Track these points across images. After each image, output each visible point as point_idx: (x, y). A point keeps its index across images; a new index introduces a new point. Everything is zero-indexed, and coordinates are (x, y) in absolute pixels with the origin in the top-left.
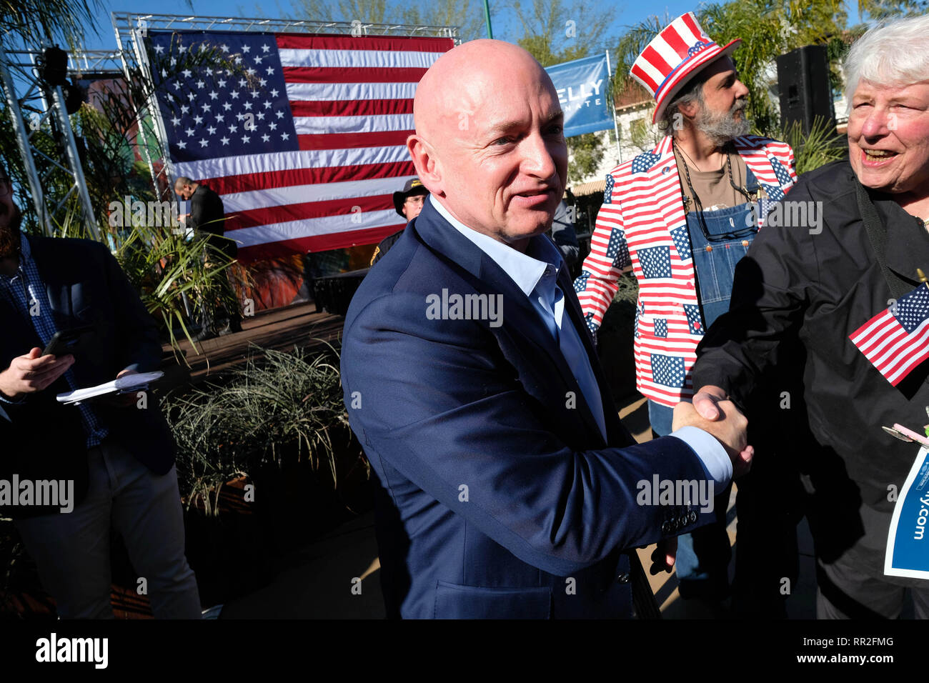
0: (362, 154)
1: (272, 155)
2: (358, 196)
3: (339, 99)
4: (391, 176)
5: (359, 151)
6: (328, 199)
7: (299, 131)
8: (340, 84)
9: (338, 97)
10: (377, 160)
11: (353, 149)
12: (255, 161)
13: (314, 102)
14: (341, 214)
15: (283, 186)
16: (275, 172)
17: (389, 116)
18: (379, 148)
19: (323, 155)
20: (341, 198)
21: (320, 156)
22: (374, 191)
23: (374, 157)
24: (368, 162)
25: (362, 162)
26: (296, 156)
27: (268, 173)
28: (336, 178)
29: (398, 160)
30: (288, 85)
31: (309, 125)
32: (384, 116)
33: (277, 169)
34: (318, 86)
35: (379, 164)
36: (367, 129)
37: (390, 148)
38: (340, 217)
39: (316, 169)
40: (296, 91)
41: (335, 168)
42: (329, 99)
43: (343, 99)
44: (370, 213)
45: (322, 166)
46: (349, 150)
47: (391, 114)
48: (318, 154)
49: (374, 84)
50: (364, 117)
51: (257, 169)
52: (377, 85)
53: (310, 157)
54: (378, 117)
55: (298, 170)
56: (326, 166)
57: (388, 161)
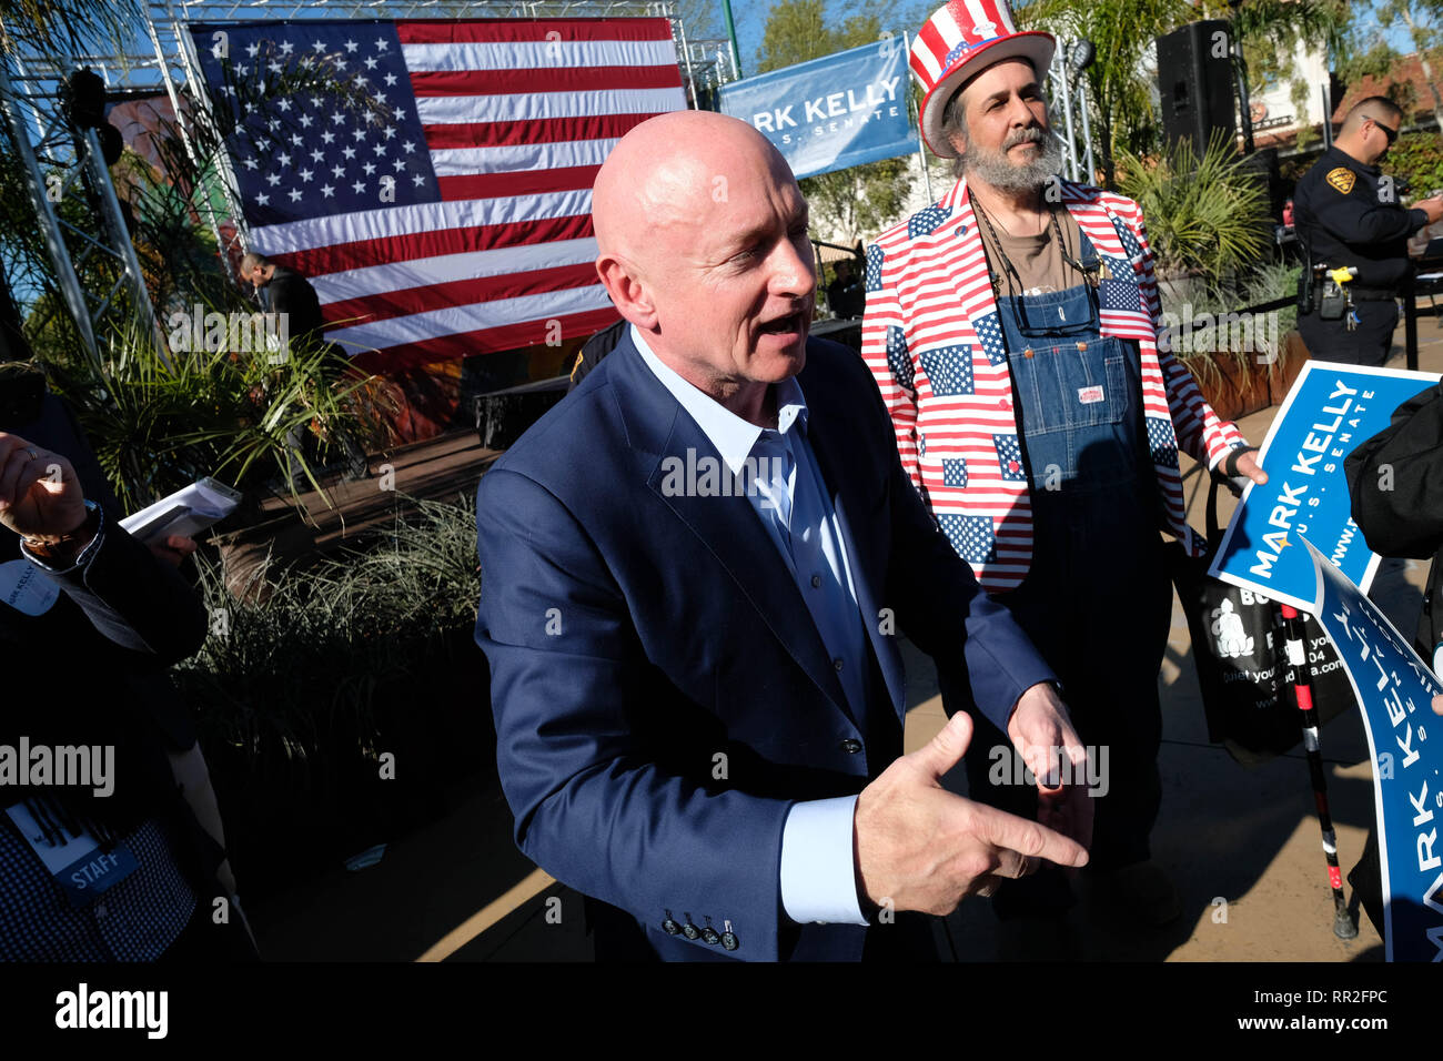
0: (538, 204)
1: (400, 210)
2: (534, 269)
3: (499, 119)
4: (583, 236)
5: (532, 199)
6: (490, 275)
7: (440, 172)
8: (498, 97)
9: (496, 116)
10: (560, 212)
11: (523, 197)
12: (375, 219)
13: (461, 125)
14: (509, 297)
15: (420, 257)
16: (406, 236)
17: (576, 144)
18: (563, 193)
19: (478, 207)
20: (508, 272)
21: (474, 209)
22: (559, 260)
23: (556, 207)
24: (548, 216)
25: (538, 216)
26: (436, 210)
27: (396, 237)
28: (499, 242)
30: (419, 100)
31: (454, 161)
32: (568, 144)
33: (409, 231)
34: (465, 101)
35: (563, 218)
36: (542, 164)
37: (579, 194)
38: (509, 302)
39: (468, 229)
40: (432, 109)
41: (497, 226)
42: (483, 120)
43: (504, 120)
44: (553, 293)
45: (477, 224)
46: (518, 198)
47: (579, 139)
48: (470, 207)
49: (550, 94)
50: (537, 147)
51: (380, 233)
52: (555, 95)
53: (458, 210)
54: (560, 145)
55: (442, 231)
56: (484, 224)
57: (577, 213)
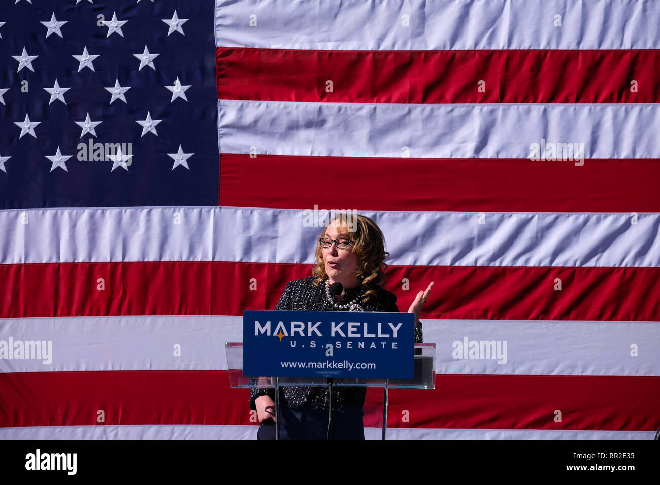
0: (430, 232)
1: (127, 212)
7: (229, 144)
9: (381, 40)
10: (479, 256)
11: (400, 214)
12: (73, 226)
15: (142, 313)
16: (126, 266)
18: (496, 215)
19: (293, 223)
21: (281, 226)
23: (468, 246)
24: (447, 261)
26: (201, 220)
27: (104, 264)
29: (559, 262)
32: (537, 109)
33: (134, 256)
35: (482, 268)
36: (463, 147)
37: (538, 219)
39: (259, 266)
40: (246, 21)
42: (351, 46)
43: (398, 47)
45: (278, 261)
50: (459, 110)
51: (74, 253)
53: (247, 227)
55: (203, 264)
56: (296, 261)
57: (520, 263)
